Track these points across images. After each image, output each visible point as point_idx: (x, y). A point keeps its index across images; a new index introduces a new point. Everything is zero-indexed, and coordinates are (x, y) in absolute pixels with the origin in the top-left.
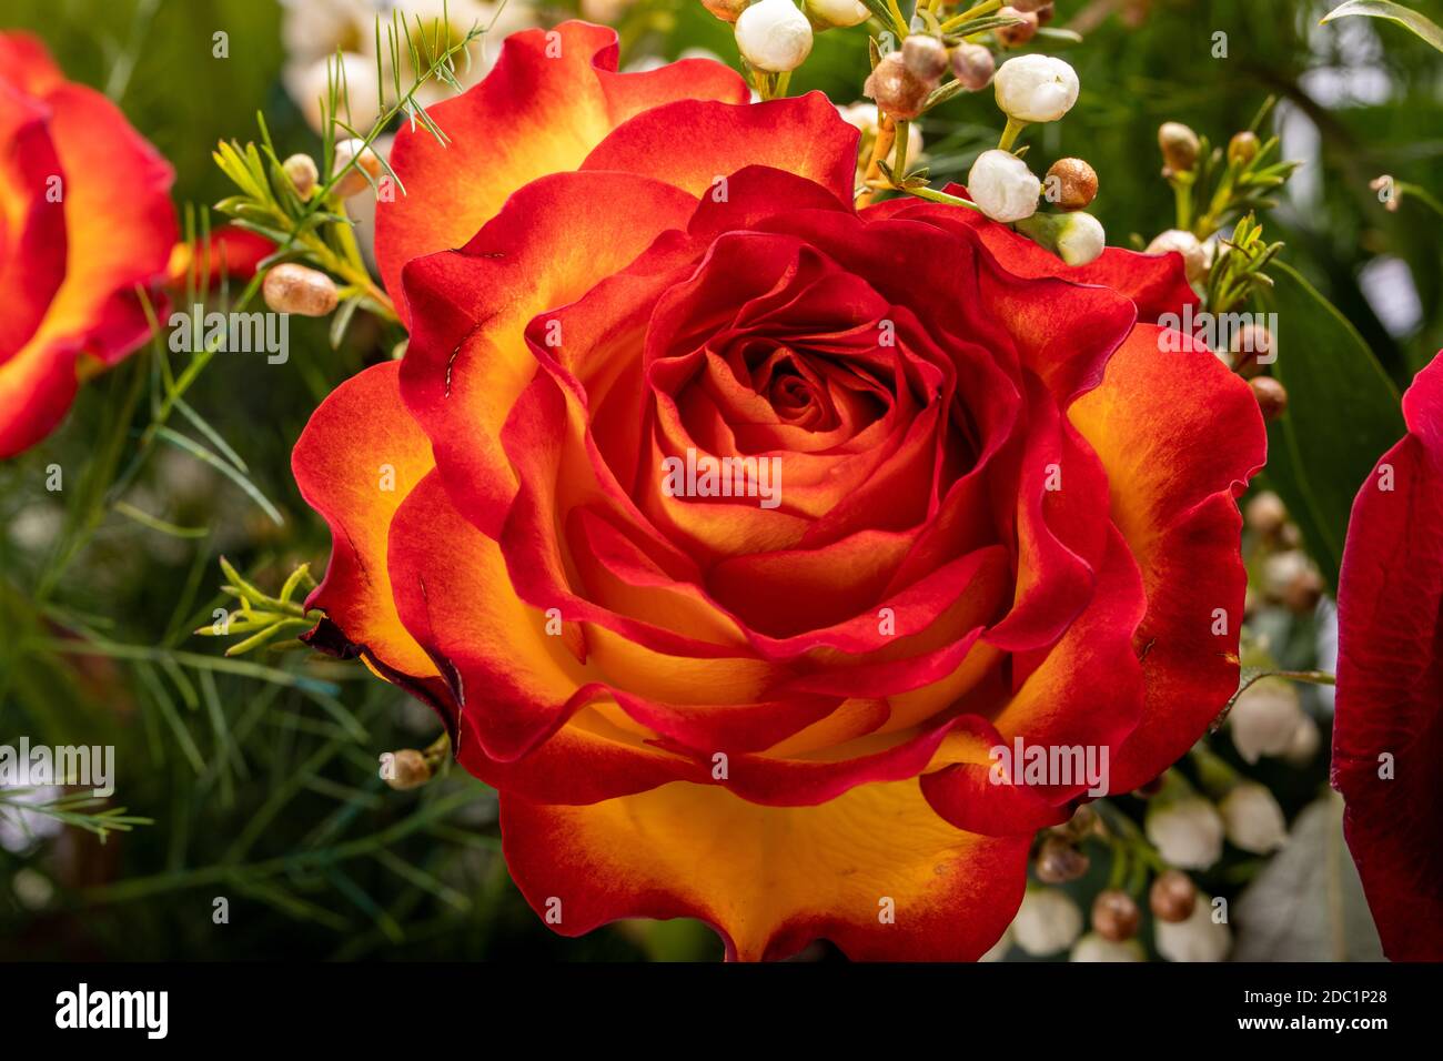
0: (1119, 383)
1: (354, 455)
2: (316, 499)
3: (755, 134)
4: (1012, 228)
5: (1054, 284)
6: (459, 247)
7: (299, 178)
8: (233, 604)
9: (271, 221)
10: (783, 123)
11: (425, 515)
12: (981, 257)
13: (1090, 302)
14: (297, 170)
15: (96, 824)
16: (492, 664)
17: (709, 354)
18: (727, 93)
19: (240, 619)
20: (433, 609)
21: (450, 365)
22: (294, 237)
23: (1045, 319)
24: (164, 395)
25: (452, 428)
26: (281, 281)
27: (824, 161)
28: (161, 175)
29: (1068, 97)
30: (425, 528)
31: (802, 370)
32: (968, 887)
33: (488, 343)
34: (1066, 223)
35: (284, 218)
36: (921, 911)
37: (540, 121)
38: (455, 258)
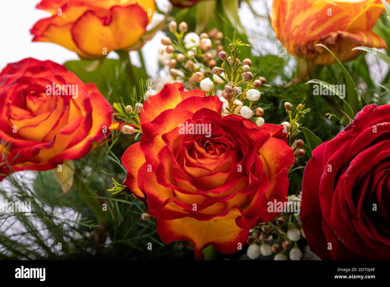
0: (269, 148)
1: (133, 158)
2: (125, 165)
3: (205, 102)
4: (249, 120)
5: (256, 130)
6: (151, 121)
7: (129, 110)
8: (114, 186)
9: (124, 117)
10: (210, 101)
11: (144, 169)
12: (243, 125)
13: (263, 133)
14: (128, 108)
15: (90, 226)
16: (154, 195)
17: (194, 141)
18: (202, 95)
19: (115, 188)
20: (144, 185)
21: (150, 142)
22: (128, 120)
23: (255, 136)
24: (108, 149)
25: (149, 153)
26: (124, 128)
27: (218, 108)
28: (111, 108)
29: (258, 97)
30: (144, 171)
31: (211, 144)
32: (239, 237)
33: (158, 139)
34: (257, 119)
35: (127, 117)
36: (230, 242)
37: (171, 100)
38: (151, 123)
